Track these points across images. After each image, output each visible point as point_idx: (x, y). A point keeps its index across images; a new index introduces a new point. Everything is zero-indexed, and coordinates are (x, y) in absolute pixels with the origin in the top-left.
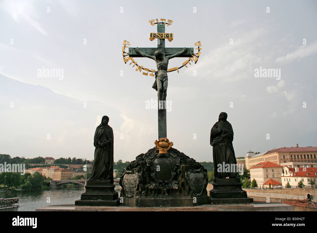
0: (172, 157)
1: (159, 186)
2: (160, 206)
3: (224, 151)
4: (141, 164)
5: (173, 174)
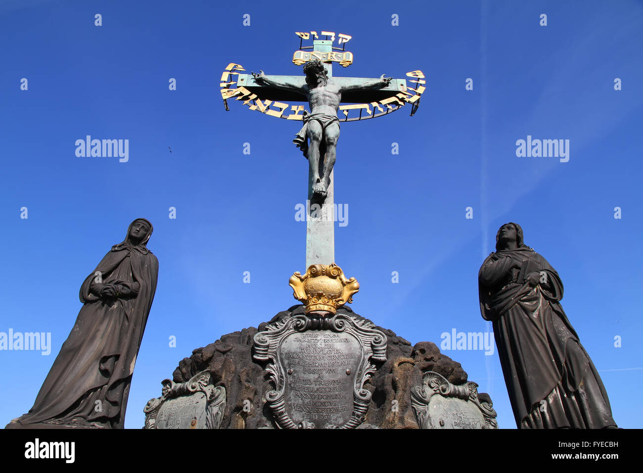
0: (357, 329)
3: (542, 328)
4: (229, 350)
5: (361, 395)
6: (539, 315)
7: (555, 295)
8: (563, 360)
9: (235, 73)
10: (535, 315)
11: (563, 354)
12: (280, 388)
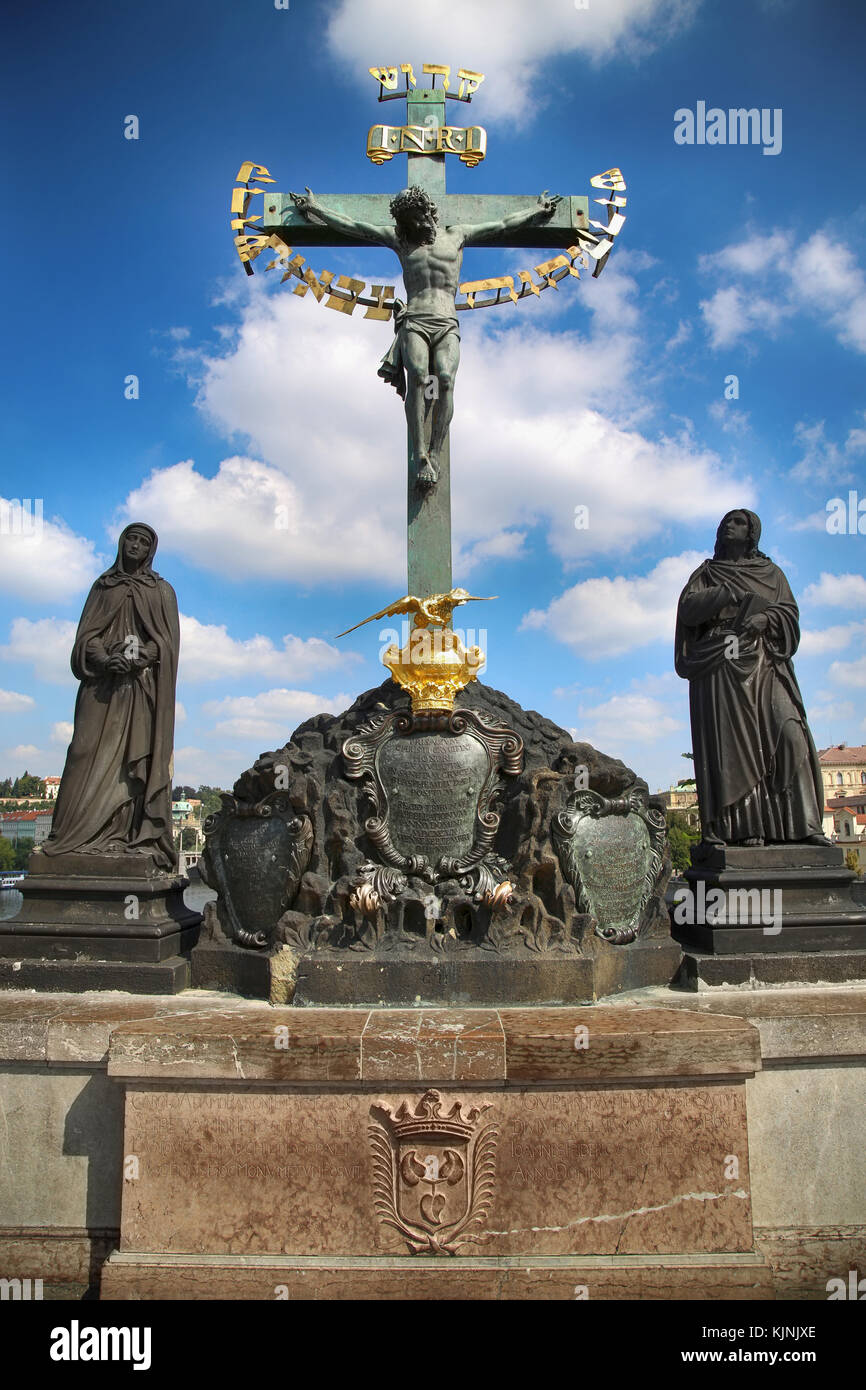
0: (484, 729)
1: (411, 886)
2: (414, 1000)
3: (754, 702)
4: (310, 764)
5: (485, 820)
6: (753, 684)
7: (783, 651)
8: (773, 750)
9: (257, 191)
10: (747, 684)
11: (775, 743)
12: (383, 814)
